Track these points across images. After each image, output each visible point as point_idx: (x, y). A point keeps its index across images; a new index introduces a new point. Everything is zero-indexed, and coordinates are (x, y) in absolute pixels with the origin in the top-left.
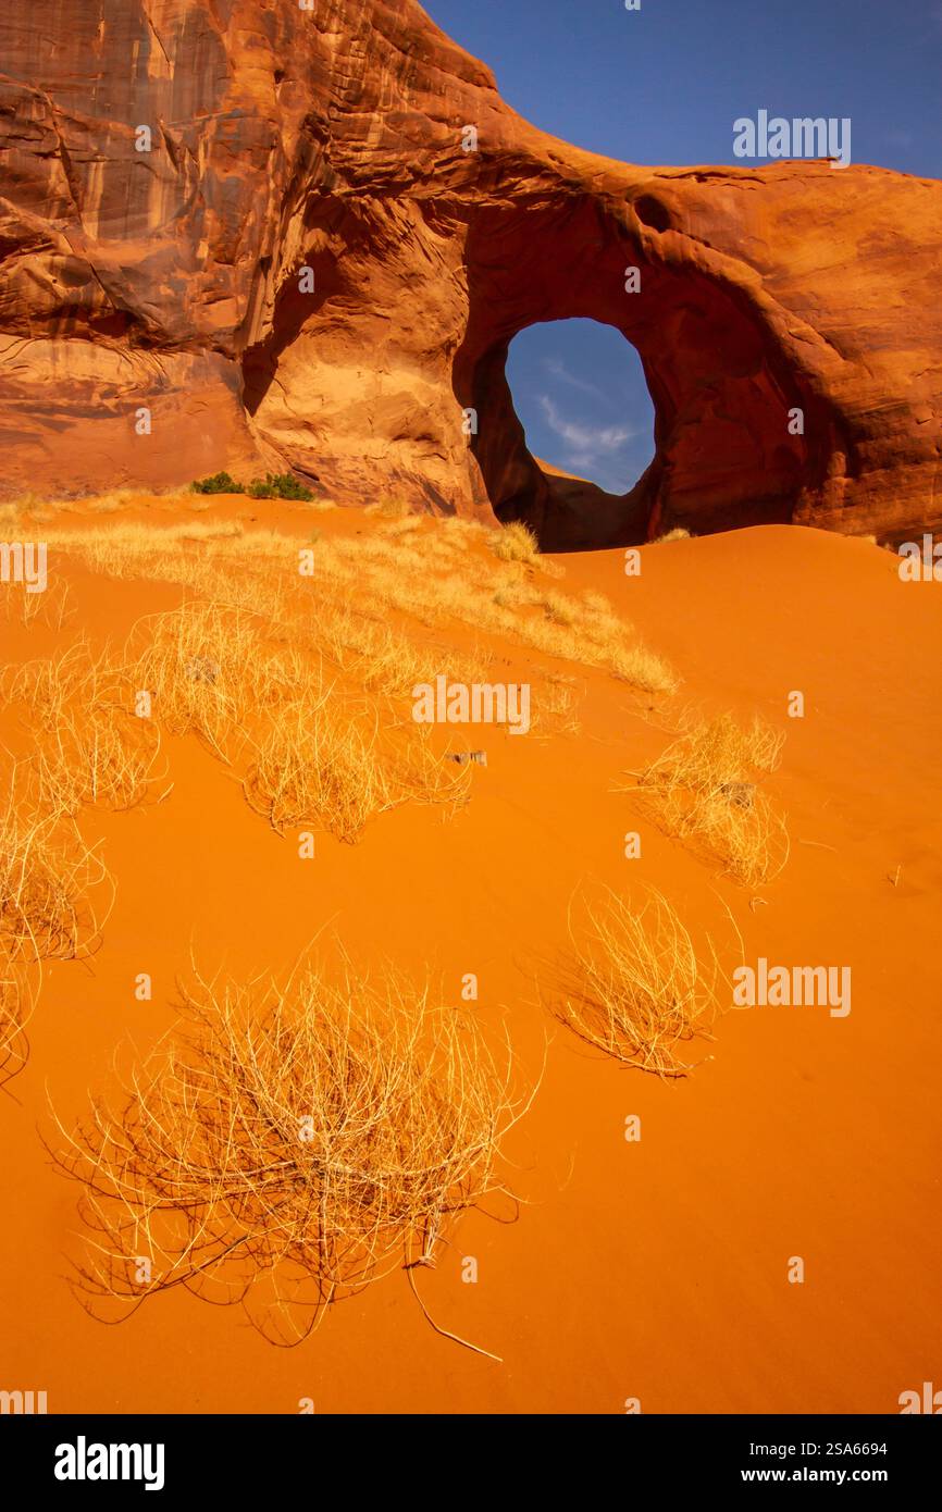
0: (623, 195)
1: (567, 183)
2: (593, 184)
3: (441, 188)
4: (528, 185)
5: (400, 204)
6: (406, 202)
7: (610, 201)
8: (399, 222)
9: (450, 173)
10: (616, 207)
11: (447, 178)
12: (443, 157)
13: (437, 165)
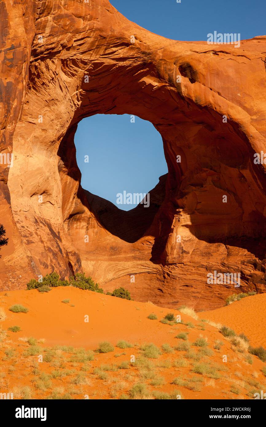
0: (173, 61)
1: (144, 53)
2: (157, 54)
3: (74, 53)
4: (122, 52)
5: (53, 62)
6: (56, 61)
7: (165, 64)
8: (51, 72)
9: (80, 45)
10: (169, 67)
11: (79, 47)
12: (80, 37)
13: (75, 41)
